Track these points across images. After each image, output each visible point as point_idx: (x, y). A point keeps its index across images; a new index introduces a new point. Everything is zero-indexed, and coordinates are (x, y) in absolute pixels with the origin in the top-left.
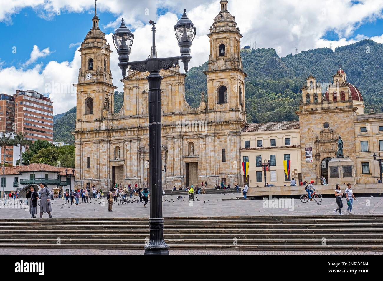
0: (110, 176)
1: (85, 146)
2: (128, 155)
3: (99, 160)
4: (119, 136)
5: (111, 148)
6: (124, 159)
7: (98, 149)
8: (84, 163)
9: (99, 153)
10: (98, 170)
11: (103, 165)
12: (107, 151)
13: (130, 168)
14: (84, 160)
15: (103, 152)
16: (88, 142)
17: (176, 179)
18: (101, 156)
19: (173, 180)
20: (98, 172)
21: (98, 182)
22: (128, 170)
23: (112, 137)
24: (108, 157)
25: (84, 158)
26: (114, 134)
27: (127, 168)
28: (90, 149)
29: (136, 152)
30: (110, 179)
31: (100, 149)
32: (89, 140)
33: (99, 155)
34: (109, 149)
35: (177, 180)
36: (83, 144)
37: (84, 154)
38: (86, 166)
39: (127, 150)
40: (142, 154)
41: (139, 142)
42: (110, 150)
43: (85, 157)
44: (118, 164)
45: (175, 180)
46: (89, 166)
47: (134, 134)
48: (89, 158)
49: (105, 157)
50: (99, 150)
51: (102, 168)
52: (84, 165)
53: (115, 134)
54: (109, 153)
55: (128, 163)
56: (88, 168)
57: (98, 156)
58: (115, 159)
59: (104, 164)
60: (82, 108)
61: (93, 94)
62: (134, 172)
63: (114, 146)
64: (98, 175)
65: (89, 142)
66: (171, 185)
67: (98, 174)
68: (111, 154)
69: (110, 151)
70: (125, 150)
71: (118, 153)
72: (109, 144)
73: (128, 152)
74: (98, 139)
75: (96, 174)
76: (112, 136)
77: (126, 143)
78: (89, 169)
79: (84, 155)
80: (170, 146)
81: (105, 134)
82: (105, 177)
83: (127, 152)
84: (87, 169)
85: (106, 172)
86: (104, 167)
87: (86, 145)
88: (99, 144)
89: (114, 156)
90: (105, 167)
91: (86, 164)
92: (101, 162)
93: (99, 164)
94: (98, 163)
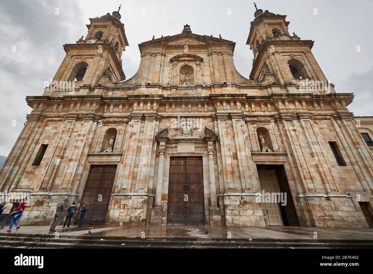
0: (79, 185)
1: (46, 125)
2: (132, 143)
3: (65, 149)
4: (121, 111)
5: (98, 131)
6: (121, 152)
7: (70, 129)
8: (28, 156)
9: (70, 137)
10: (55, 171)
11: (71, 160)
12: (89, 134)
13: (132, 170)
14: (30, 150)
15: (79, 135)
16: (55, 119)
17: (247, 199)
18: (71, 143)
19: (240, 202)
20: (54, 174)
21: (41, 200)
22: (127, 173)
23: (105, 113)
24: (87, 145)
25: (33, 145)
26: (111, 107)
27: (126, 168)
28: (55, 131)
29: (152, 137)
30: (77, 193)
31: (75, 130)
32: (59, 114)
33: (68, 141)
34: (95, 131)
35: (251, 203)
36: (42, 121)
37: (36, 138)
38: (32, 162)
39: (133, 134)
40: (163, 143)
41: (158, 123)
42: (94, 134)
43: (37, 143)
44: (106, 161)
45: (245, 202)
46: (37, 163)
47: (152, 108)
48: (44, 147)
49: (81, 144)
50: (73, 132)
51: (65, 167)
52: (26, 159)
53: (113, 108)
54: (93, 139)
55: (129, 158)
56: (35, 166)
57: (66, 141)
58: (102, 151)
59: (74, 157)
60: (66, 73)
61: (92, 59)
62: (142, 177)
63: (106, 128)
64: (51, 181)
65: (57, 119)
66: (237, 215)
67: (49, 179)
68: (95, 140)
69: (96, 136)
70: (128, 135)
71: (111, 141)
72: (96, 123)
73: (134, 137)
74: (77, 113)
75: (47, 178)
76: (105, 111)
77: (132, 122)
78: (35, 169)
79: (35, 141)
80: (224, 130)
81: (94, 105)
82: (64, 186)
83: (131, 137)
84: (30, 167)
85: (71, 174)
86: (72, 163)
87: (49, 123)
88: (76, 121)
89: (101, 146)
90: (73, 165)
91: (34, 157)
92: (68, 154)
93: (62, 158)
94: (61, 154)
